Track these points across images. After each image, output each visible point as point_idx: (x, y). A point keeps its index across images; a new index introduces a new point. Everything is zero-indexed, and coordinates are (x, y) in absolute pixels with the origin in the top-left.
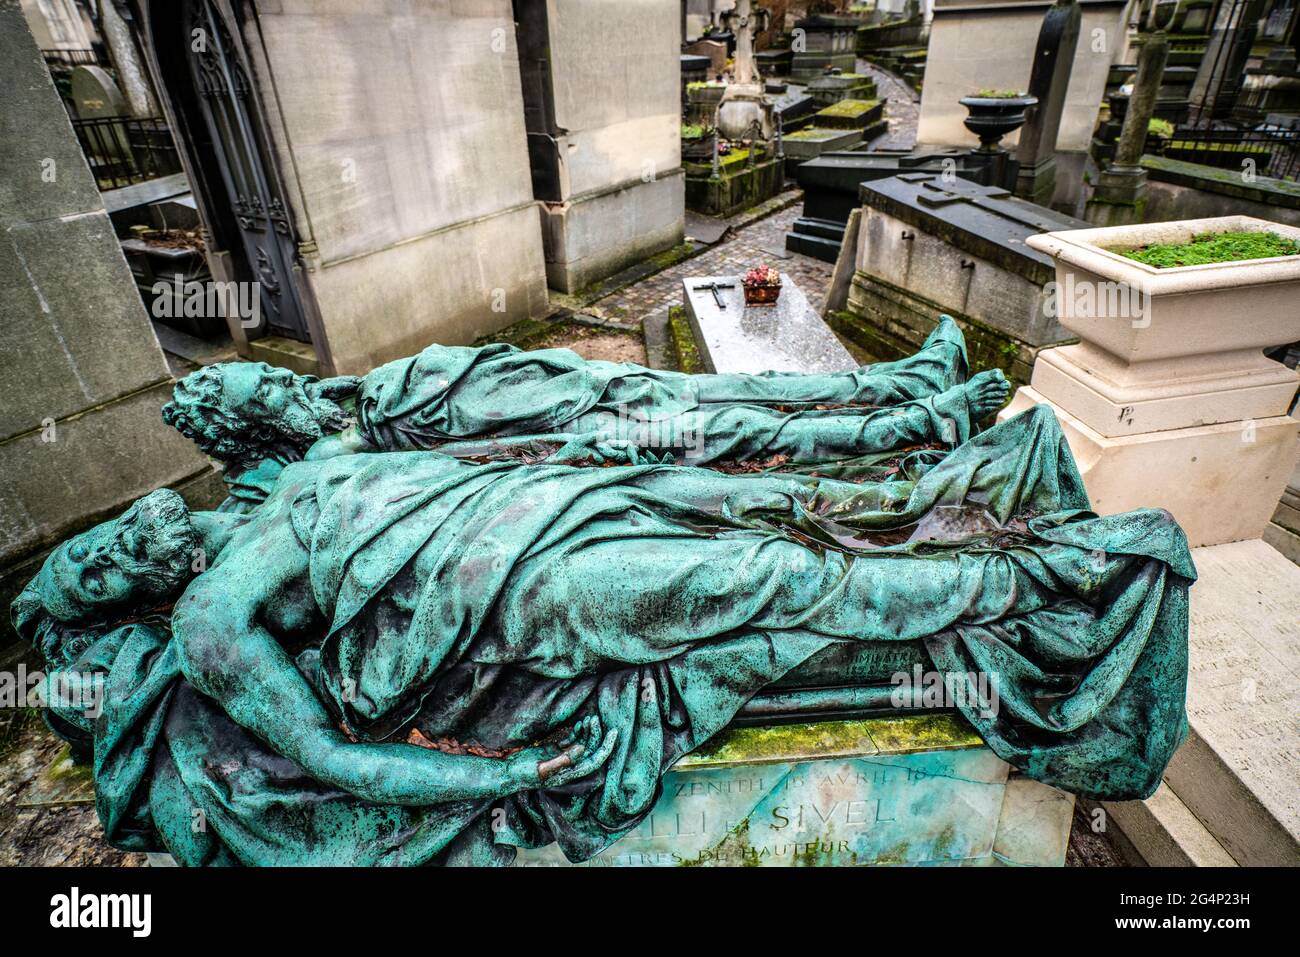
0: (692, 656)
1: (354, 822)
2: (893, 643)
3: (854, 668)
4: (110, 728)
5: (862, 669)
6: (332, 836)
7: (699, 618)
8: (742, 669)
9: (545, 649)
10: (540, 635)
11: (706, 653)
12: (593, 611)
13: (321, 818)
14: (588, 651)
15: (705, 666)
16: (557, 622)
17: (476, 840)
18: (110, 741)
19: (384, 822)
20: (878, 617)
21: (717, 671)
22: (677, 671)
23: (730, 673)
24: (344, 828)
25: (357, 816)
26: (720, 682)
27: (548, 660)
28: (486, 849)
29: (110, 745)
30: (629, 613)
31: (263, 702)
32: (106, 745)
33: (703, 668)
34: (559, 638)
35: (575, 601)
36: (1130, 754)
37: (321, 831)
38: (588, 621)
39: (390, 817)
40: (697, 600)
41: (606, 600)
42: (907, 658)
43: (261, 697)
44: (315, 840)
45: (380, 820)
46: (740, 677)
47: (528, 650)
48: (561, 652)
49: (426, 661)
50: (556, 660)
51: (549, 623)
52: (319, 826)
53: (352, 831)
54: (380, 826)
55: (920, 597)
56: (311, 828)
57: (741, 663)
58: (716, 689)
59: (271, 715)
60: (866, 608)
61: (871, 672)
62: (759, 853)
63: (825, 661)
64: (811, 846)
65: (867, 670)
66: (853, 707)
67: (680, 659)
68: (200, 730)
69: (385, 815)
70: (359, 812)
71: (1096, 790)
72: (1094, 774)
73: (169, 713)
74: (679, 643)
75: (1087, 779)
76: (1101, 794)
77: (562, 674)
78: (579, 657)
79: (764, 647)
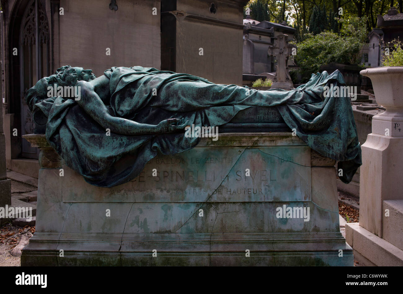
0: (212, 108)
1: (113, 143)
2: (268, 107)
3: (258, 117)
4: (55, 111)
5: (261, 117)
6: (106, 146)
7: (214, 100)
8: (226, 113)
9: (171, 103)
10: (170, 99)
11: (216, 108)
12: (185, 92)
13: (104, 140)
14: (183, 101)
15: (215, 111)
16: (175, 95)
17: (147, 149)
18: (54, 114)
19: (121, 142)
20: (264, 100)
21: (218, 112)
22: (207, 111)
23: (222, 113)
24: (110, 144)
25: (114, 141)
26: (219, 116)
27: (171, 105)
28: (149, 152)
29: (54, 115)
30: (195, 94)
31: (96, 105)
32: (53, 115)
33: (214, 111)
34: (175, 100)
35: (180, 89)
36: (337, 138)
37: (103, 144)
38: (184, 95)
39: (124, 141)
40: (213, 93)
41: (189, 90)
42: (274, 114)
43: (96, 104)
44: (102, 146)
45: (120, 142)
46: (225, 115)
47: (166, 102)
48: (175, 104)
49: (138, 102)
50: (173, 106)
51: (172, 96)
52: (103, 143)
53: (112, 145)
54: (120, 143)
55: (276, 96)
56: (101, 143)
57: (225, 111)
58: (218, 117)
59: (97, 108)
60: (261, 99)
61: (264, 119)
62: (232, 193)
63: (250, 113)
64: (250, 190)
65: (262, 118)
66: (258, 127)
67: (208, 108)
68: (73, 120)
69: (122, 140)
70: (115, 140)
71: (331, 152)
72: (329, 146)
73: (67, 113)
74: (208, 105)
75: (327, 149)
76: (332, 155)
77: (175, 109)
78: (180, 104)
79: (232, 107)
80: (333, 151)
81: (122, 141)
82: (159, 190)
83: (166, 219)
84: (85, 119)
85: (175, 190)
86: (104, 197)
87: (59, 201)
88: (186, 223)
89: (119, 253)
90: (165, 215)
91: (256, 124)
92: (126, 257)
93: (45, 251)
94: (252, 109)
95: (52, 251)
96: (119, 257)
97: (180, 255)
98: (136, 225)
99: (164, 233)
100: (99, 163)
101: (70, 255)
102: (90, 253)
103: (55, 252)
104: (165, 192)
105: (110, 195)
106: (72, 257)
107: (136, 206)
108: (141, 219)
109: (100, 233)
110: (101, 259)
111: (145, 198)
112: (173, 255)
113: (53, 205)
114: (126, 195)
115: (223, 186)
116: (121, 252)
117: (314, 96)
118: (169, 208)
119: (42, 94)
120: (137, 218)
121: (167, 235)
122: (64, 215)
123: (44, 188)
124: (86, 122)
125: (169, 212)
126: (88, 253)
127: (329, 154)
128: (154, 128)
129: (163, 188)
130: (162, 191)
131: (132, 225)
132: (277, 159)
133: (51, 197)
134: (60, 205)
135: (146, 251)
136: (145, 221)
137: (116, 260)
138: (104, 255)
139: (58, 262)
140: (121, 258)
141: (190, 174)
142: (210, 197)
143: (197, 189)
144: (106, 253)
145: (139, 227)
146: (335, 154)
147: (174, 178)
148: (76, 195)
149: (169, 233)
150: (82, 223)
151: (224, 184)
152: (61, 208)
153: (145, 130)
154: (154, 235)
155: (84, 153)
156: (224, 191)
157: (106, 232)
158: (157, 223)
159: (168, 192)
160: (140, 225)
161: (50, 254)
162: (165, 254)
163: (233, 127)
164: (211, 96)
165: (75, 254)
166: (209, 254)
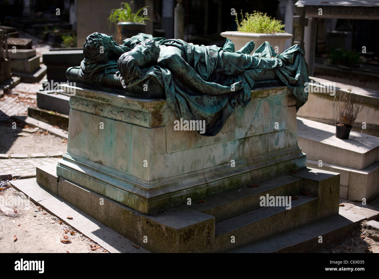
0: (246, 72)
1: (209, 102)
4: (168, 79)
6: (206, 105)
7: (244, 65)
8: (253, 74)
9: (226, 69)
10: (225, 66)
11: (248, 71)
14: (233, 67)
15: (248, 74)
16: (227, 63)
21: (250, 74)
22: (245, 74)
28: (230, 106)
29: (169, 83)
30: (236, 62)
34: (228, 66)
35: (229, 59)
40: (243, 61)
46: (253, 76)
47: (224, 68)
48: (229, 69)
49: (211, 69)
50: (228, 71)
54: (213, 102)
56: (202, 103)
58: (250, 78)
60: (265, 64)
62: (256, 128)
64: (264, 126)
66: (268, 83)
67: (244, 72)
70: (209, 99)
71: (302, 98)
72: (301, 94)
74: (243, 69)
77: (230, 74)
78: (232, 70)
79: (254, 70)
80: (303, 96)
81: (214, 100)
82: (222, 133)
83: (224, 153)
84: (181, 84)
85: (230, 132)
86: (193, 144)
87: (164, 153)
88: (234, 154)
89: (207, 185)
90: (224, 151)
92: (211, 186)
93: (162, 195)
95: (167, 194)
96: (207, 187)
97: (237, 177)
98: (209, 162)
99: (224, 164)
100: (209, 118)
101: (179, 193)
102: (190, 189)
103: (169, 194)
104: (225, 134)
105: (196, 142)
106: (180, 195)
107: (209, 147)
108: (212, 156)
109: (189, 173)
110: (197, 191)
111: (215, 141)
112: (234, 178)
113: (160, 157)
114: (204, 141)
115: (252, 125)
116: (207, 183)
118: (226, 145)
119: (142, 64)
120: (210, 156)
121: (225, 165)
122: (167, 164)
123: (154, 144)
124: (183, 86)
125: (226, 148)
126: (189, 189)
129: (224, 131)
130: (223, 133)
131: (207, 162)
132: (274, 103)
133: (159, 150)
134: (164, 156)
135: (220, 178)
136: (214, 157)
137: (205, 190)
138: (199, 188)
139: (171, 201)
140: (208, 188)
141: (237, 119)
142: (246, 134)
143: (241, 129)
144: (199, 186)
145: (210, 163)
147: (229, 123)
148: (176, 146)
149: (226, 163)
150: (179, 167)
151: (252, 124)
152: (165, 158)
153: (228, 91)
154: (219, 166)
155: (197, 112)
156: (253, 128)
157: (193, 171)
158: (220, 157)
159: (227, 134)
160: (211, 161)
161: (166, 197)
162: (230, 178)
164: (243, 63)
165: (181, 192)
166: (250, 172)
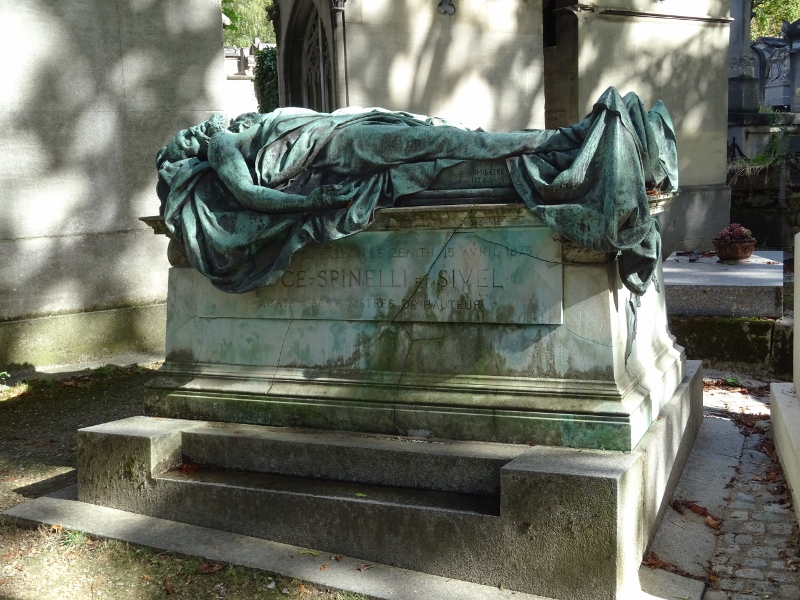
0: (402, 166)
1: (250, 225)
2: (490, 161)
3: (475, 178)
5: (479, 178)
6: (241, 230)
7: (408, 152)
8: (422, 173)
9: (341, 160)
10: (340, 154)
11: (408, 165)
12: (363, 142)
13: (238, 221)
14: (358, 157)
15: (407, 171)
16: (348, 148)
17: (294, 235)
19: (261, 224)
20: (486, 150)
21: (411, 173)
22: (393, 172)
23: (417, 174)
24: (246, 227)
25: (251, 223)
26: (412, 178)
27: (341, 164)
28: (297, 238)
29: (177, 186)
30: (378, 144)
33: (405, 172)
34: (347, 155)
35: (358, 138)
36: (596, 211)
37: (237, 228)
38: (361, 147)
39: (264, 222)
40: (408, 142)
41: (370, 138)
42: (500, 172)
44: (234, 231)
45: (259, 224)
46: (420, 177)
47: (335, 159)
48: (347, 162)
49: (295, 161)
50: (344, 165)
51: (345, 149)
52: (236, 226)
53: (248, 229)
54: (259, 226)
55: (508, 142)
56: (234, 225)
57: (422, 169)
58: (409, 181)
60: (482, 147)
61: (484, 182)
63: (461, 173)
65: (481, 180)
66: (471, 195)
67: (396, 166)
68: (206, 192)
69: (262, 221)
70: (252, 220)
71: (585, 238)
72: (582, 226)
73: (198, 182)
74: (397, 160)
75: (579, 230)
76: (588, 241)
77: (345, 171)
78: (354, 163)
79: (433, 163)
80: (589, 235)
82: (326, 300)
83: (337, 345)
85: (347, 300)
86: (250, 311)
87: (194, 316)
88: (366, 354)
90: (336, 340)
91: (469, 191)
94: (465, 165)
98: (295, 355)
100: (226, 256)
104: (334, 304)
105: (258, 307)
107: (295, 325)
108: (302, 347)
109: (246, 365)
111: (306, 312)
114: (279, 308)
117: (573, 137)
118: (341, 330)
120: (297, 345)
125: (341, 336)
127: (582, 240)
128: (302, 201)
129: (331, 297)
130: (329, 301)
131: (289, 355)
136: (308, 348)
141: (370, 274)
142: (399, 313)
145: (298, 358)
146: (592, 240)
147: (347, 280)
150: (224, 349)
153: (290, 204)
154: (318, 371)
157: (255, 364)
158: (324, 352)
159: (337, 303)
160: (300, 355)
163: (432, 197)
164: (404, 146)
